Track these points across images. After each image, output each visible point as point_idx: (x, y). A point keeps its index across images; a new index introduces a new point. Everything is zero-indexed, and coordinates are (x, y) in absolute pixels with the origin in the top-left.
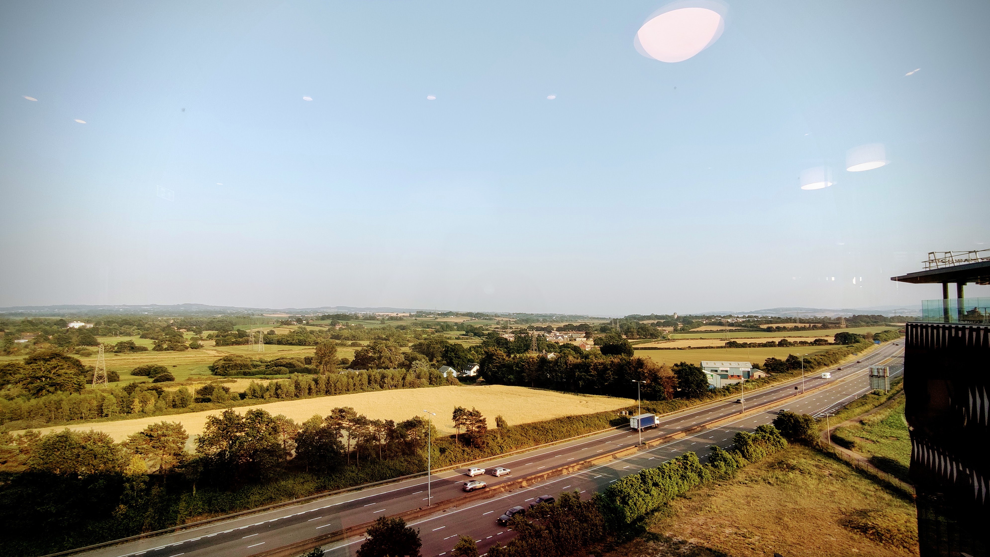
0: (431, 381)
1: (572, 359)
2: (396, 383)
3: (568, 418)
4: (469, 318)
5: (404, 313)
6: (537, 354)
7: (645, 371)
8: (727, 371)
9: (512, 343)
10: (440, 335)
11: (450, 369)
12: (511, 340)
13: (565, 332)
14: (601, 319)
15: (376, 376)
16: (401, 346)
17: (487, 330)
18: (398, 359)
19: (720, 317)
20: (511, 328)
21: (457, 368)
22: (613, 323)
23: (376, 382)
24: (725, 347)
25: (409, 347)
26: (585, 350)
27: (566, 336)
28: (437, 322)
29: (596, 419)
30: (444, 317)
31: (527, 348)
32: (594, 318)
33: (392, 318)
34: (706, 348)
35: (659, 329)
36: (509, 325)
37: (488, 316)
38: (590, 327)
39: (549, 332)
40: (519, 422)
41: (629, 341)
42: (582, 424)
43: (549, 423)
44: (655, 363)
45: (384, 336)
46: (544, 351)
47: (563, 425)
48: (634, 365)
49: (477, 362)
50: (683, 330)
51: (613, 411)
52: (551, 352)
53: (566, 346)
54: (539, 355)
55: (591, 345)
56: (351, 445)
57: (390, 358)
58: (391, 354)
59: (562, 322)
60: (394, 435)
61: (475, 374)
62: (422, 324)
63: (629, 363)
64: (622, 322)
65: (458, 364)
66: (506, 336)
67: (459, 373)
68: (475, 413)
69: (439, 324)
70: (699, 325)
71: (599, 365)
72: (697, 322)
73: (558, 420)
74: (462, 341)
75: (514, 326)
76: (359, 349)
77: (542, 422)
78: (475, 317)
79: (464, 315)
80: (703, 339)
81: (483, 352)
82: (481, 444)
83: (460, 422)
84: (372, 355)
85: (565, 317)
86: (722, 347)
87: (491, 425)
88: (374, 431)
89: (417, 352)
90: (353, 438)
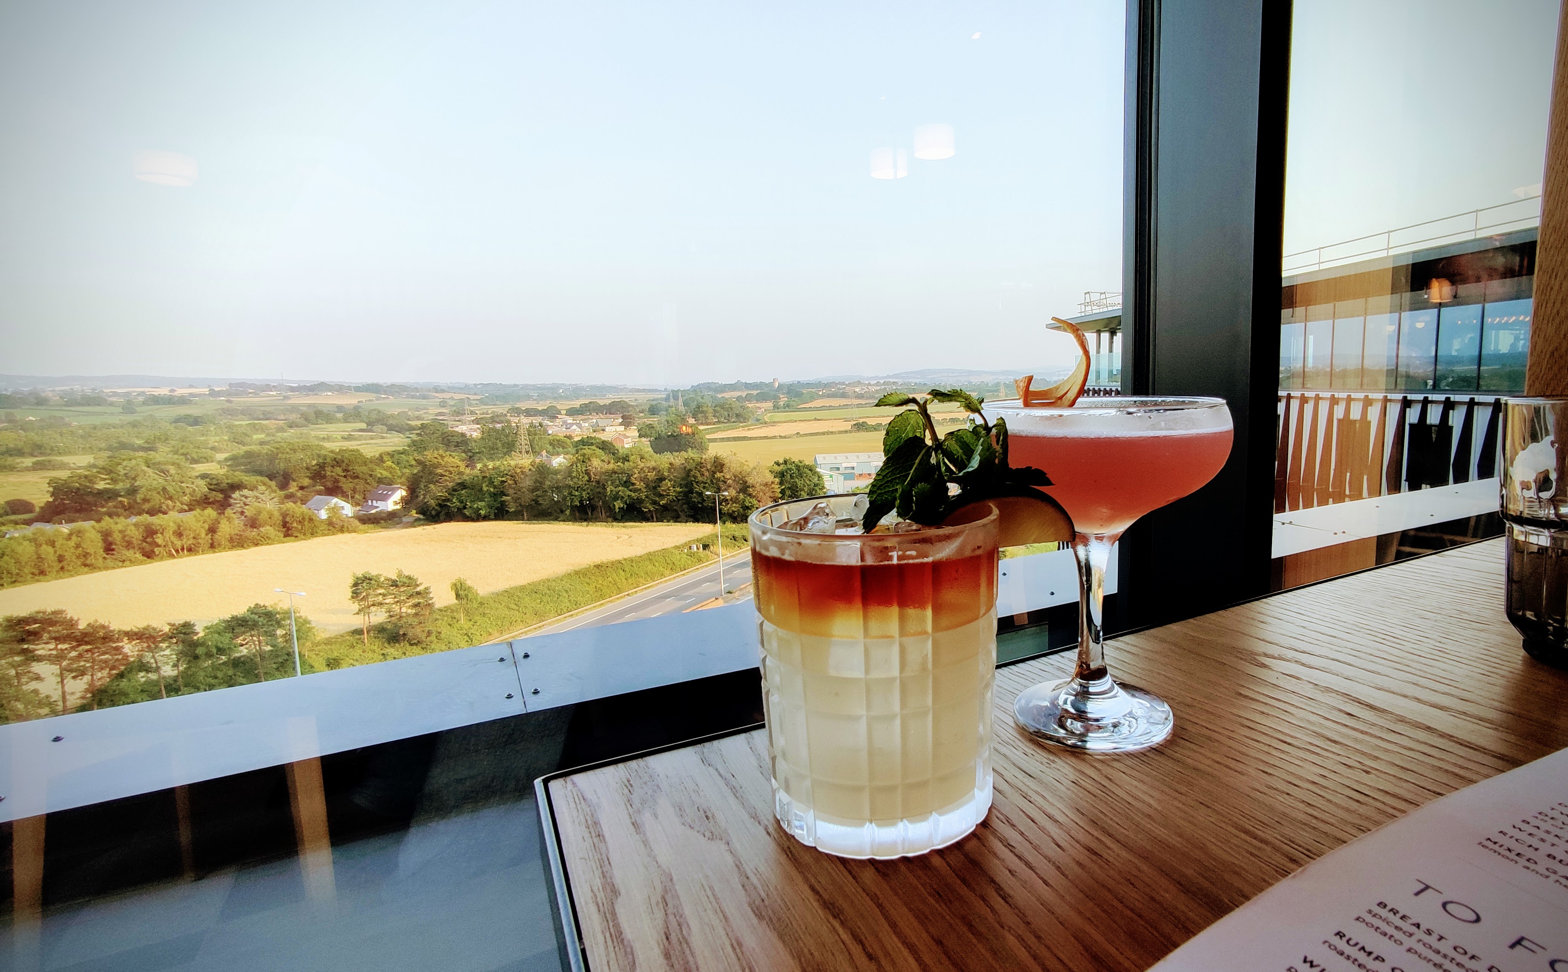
0: (288, 529)
1: (599, 464)
2: (191, 541)
3: (598, 566)
4: (372, 396)
5: (191, 386)
6: (531, 460)
7: (728, 477)
8: (853, 468)
9: (476, 442)
10: (301, 434)
11: (335, 501)
12: (474, 436)
13: (583, 417)
14: (649, 391)
15: (128, 532)
16: (195, 461)
17: (418, 418)
18: (187, 491)
19: (843, 384)
20: (472, 413)
21: (353, 497)
22: (671, 398)
23: (129, 545)
24: (850, 432)
25: (219, 462)
26: (623, 447)
27: (587, 425)
28: (290, 405)
29: (648, 563)
30: (308, 395)
31: (510, 447)
32: (638, 391)
33: (156, 400)
34: (823, 434)
35: (750, 405)
36: (467, 407)
37: (417, 390)
38: (630, 406)
39: (553, 418)
40: (501, 584)
41: (701, 427)
42: (623, 573)
43: (562, 580)
44: (743, 461)
45: (139, 442)
46: (544, 453)
47: (588, 581)
48: (709, 468)
49: (401, 483)
50: (788, 406)
51: (677, 547)
52: (558, 454)
53: (585, 442)
54: (534, 461)
55: (633, 438)
56: (73, 693)
57: (164, 489)
58: (166, 481)
59: (577, 399)
60: (200, 651)
61: (398, 507)
62: (247, 412)
63: (700, 465)
64: (687, 397)
65: (354, 490)
66: (462, 429)
67: (358, 508)
68: (405, 580)
69: (294, 408)
70: (813, 398)
71: (649, 472)
72: (809, 393)
73: (577, 573)
74: (359, 443)
75: (479, 410)
76: (63, 474)
77: (548, 580)
78: (385, 393)
79: (359, 389)
80: (818, 420)
81: (414, 463)
82: (423, 636)
83: (371, 603)
84: (108, 486)
85: (581, 389)
86: (846, 432)
87: (443, 597)
88: (139, 651)
89: (242, 471)
90: (74, 678)
